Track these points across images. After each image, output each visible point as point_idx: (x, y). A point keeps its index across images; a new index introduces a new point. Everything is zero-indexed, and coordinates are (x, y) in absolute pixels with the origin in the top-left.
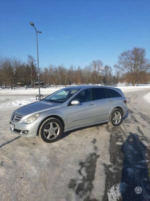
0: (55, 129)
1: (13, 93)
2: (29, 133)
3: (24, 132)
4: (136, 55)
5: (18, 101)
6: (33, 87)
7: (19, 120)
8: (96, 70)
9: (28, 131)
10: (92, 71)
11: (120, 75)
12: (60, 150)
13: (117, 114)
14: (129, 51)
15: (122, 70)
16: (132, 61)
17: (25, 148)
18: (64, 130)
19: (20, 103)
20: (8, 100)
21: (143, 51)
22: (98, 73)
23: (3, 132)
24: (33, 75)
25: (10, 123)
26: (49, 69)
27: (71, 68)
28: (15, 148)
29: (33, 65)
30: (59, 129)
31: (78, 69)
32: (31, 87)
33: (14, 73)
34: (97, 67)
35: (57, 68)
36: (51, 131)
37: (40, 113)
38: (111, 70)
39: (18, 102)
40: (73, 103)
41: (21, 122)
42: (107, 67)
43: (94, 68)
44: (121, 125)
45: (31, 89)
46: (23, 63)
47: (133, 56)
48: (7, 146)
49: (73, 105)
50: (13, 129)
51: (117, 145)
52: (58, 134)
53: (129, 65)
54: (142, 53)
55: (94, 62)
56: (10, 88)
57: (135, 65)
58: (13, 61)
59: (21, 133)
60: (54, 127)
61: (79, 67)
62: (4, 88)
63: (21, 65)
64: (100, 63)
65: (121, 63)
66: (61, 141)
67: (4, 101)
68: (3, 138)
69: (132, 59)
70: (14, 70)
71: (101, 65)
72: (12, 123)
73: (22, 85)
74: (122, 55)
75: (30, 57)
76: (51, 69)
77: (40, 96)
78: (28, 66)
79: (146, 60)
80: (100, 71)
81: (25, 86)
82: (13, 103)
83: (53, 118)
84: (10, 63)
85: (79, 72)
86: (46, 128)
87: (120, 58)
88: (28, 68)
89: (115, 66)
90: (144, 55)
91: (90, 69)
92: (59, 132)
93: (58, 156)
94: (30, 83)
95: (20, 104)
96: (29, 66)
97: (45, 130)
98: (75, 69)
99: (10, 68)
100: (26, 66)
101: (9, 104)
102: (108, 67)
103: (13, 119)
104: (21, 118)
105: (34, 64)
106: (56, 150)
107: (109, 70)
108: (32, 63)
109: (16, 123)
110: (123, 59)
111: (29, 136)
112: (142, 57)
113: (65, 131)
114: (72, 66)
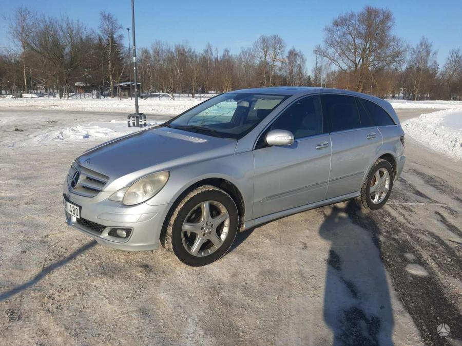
0: (217, 221)
1: (66, 108)
2: (133, 235)
3: (113, 233)
4: (369, 26)
5: (79, 128)
6: (114, 94)
7: (97, 191)
8: (269, 59)
9: (129, 231)
10: (257, 62)
11: (324, 76)
12: (239, 295)
13: (382, 174)
14: (352, 15)
15: (334, 61)
16: (358, 41)
17: (119, 285)
18: (241, 223)
19: (85, 133)
20: (54, 123)
21: (387, 17)
22: (273, 67)
23: (43, 220)
24: (113, 65)
25: (67, 199)
26: (151, 52)
27: (206, 52)
28: (87, 286)
29: (112, 38)
30: (227, 223)
31: (224, 56)
32: (109, 95)
33: (67, 58)
34: (271, 51)
35: (173, 50)
36: (202, 230)
37: (169, 171)
38: (303, 60)
39: (82, 130)
40: (271, 138)
41: (102, 197)
42: (293, 54)
43: (262, 54)
44: (386, 207)
45: (110, 98)
46: (89, 32)
47: (363, 29)
48: (58, 276)
49: (271, 145)
50: (74, 219)
51: (413, 276)
52: (223, 237)
53: (350, 51)
54: (383, 22)
55: (264, 40)
56: (58, 95)
57: (364, 50)
58: (64, 26)
59: (105, 235)
60: (212, 216)
61: (227, 51)
62: (41, 95)
63: (84, 37)
64: (279, 42)
65: (332, 45)
66: (232, 259)
67: (43, 127)
68: (42, 242)
69: (360, 35)
70: (67, 50)
71: (281, 47)
72: (73, 197)
73: (87, 90)
74: (336, 24)
75: (107, 18)
76: (157, 52)
77: (139, 116)
78: (100, 40)
79: (394, 39)
80: (278, 64)
81: (95, 92)
82: (67, 131)
83: (211, 188)
84: (55, 32)
85: (227, 64)
86: (190, 221)
87: (329, 30)
88: (100, 46)
89: (317, 51)
90: (389, 28)
91: (253, 57)
92: (226, 230)
93: (240, 322)
94: (107, 85)
95: (87, 136)
96: (104, 41)
97: (187, 227)
98: (218, 54)
99: (56, 44)
100: (96, 42)
101: (57, 133)
102: (296, 54)
103: (73, 184)
104: (104, 184)
105: (115, 36)
106: (225, 294)
107: (299, 61)
108: (112, 34)
109: (85, 201)
110: (336, 33)
111: (133, 244)
112: (383, 31)
113: (245, 227)
114: (209, 47)
